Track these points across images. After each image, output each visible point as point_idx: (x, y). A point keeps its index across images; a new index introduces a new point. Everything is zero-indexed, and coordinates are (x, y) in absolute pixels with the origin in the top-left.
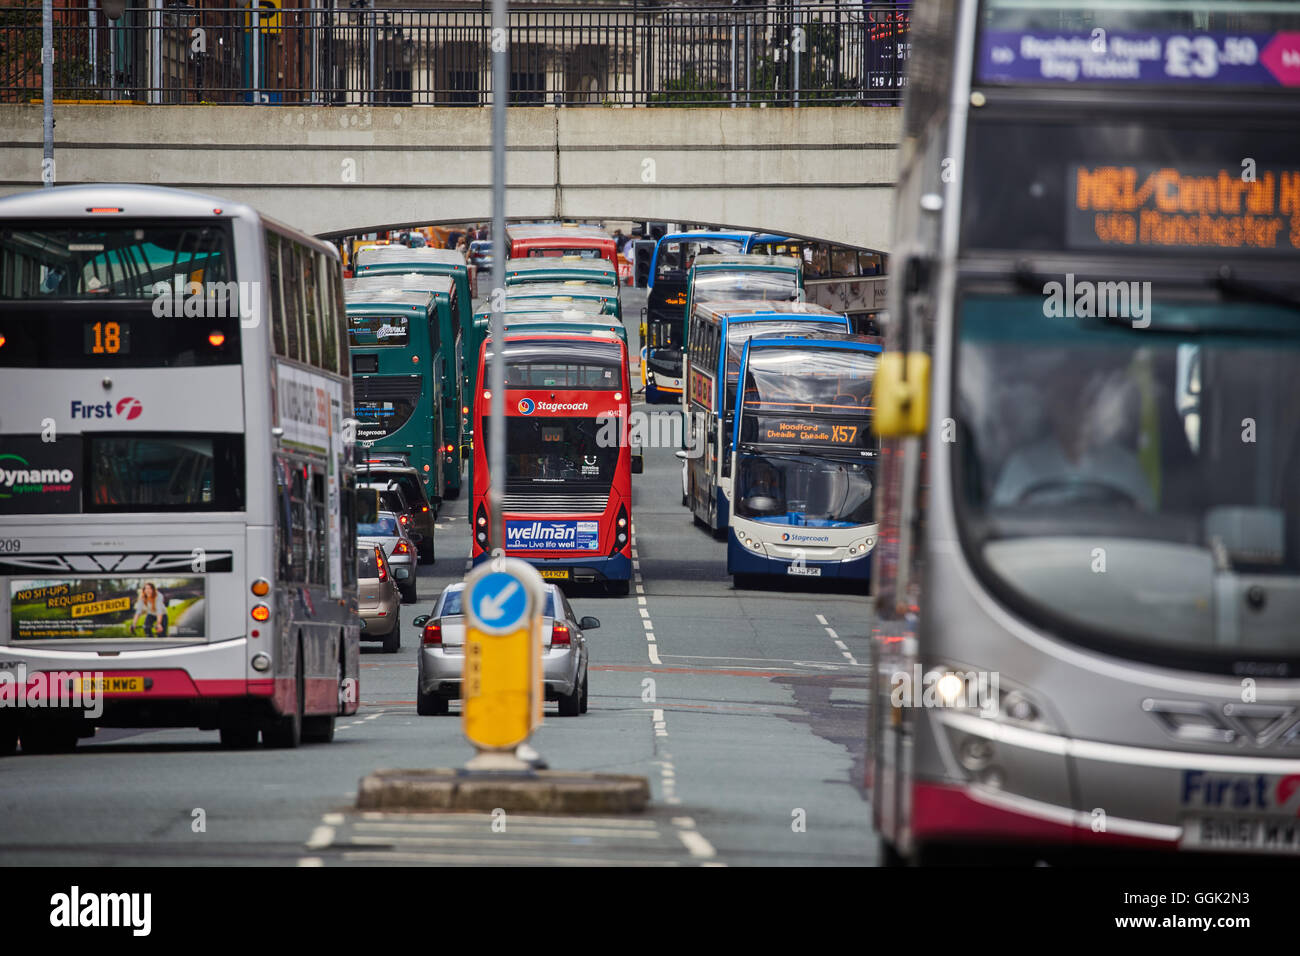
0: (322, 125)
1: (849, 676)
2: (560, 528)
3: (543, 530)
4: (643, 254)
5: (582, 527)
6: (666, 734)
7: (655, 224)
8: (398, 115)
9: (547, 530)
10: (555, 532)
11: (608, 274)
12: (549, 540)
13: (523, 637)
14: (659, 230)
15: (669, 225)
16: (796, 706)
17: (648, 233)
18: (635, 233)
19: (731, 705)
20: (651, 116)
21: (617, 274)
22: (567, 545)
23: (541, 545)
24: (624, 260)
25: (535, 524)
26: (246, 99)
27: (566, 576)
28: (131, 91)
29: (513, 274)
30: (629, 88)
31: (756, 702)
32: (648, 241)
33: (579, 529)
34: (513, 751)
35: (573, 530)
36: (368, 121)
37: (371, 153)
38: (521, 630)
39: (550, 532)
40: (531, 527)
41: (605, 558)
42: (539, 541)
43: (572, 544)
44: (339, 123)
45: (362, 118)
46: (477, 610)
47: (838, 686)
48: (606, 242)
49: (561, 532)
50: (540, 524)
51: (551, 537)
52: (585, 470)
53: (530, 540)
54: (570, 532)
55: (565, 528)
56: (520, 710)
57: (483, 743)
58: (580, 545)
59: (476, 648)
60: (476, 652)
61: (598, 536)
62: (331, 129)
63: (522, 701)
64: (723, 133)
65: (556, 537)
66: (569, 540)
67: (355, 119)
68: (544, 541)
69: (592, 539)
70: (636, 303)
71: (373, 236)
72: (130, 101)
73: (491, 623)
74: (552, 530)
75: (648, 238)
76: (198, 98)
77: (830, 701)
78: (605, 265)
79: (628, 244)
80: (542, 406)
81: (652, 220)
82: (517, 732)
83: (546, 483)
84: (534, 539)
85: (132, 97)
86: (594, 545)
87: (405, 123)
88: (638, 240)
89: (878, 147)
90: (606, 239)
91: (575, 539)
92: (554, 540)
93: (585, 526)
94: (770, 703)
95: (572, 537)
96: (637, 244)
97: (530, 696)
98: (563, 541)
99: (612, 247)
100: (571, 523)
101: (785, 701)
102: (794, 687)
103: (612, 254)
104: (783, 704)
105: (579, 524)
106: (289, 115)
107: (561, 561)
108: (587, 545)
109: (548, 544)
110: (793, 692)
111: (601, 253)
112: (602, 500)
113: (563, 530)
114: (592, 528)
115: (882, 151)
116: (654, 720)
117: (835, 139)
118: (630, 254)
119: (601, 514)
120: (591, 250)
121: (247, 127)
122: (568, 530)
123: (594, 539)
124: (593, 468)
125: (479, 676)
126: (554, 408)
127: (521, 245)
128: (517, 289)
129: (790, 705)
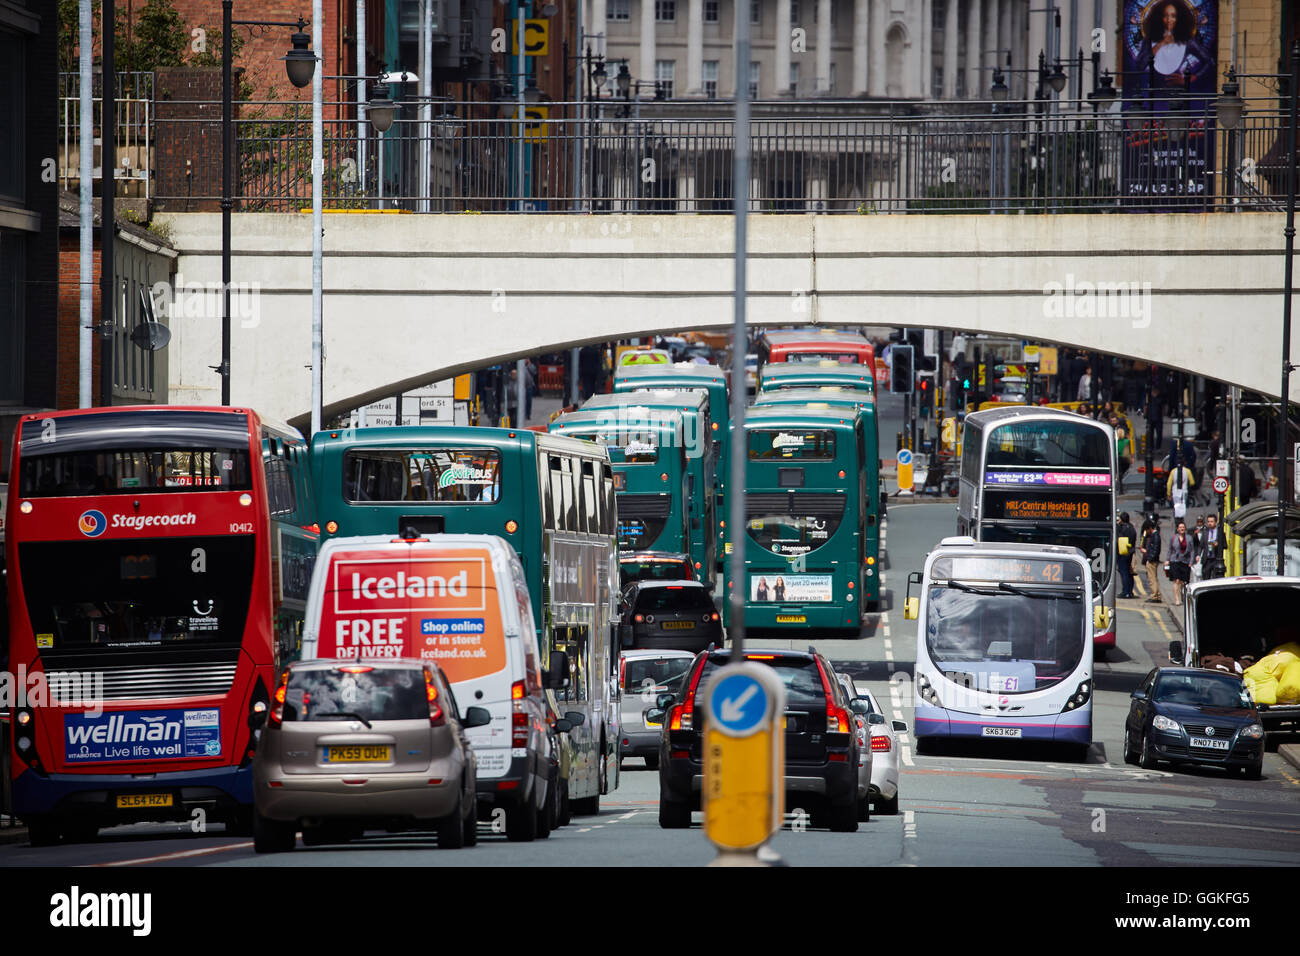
0: (583, 233)
1: (1102, 780)
2: (156, 722)
3: (127, 727)
4: (900, 359)
5: (193, 720)
6: (915, 836)
7: (912, 330)
8: (658, 223)
9: (135, 727)
10: (148, 729)
11: (864, 378)
12: (138, 742)
13: (763, 738)
14: (916, 335)
15: (926, 331)
16: (1049, 808)
17: (905, 338)
18: (893, 339)
19: (981, 807)
20: (907, 223)
21: (874, 379)
22: (169, 750)
23: (125, 752)
24: (883, 365)
25: (113, 718)
26: (511, 207)
27: (169, 802)
28: (399, 201)
29: (770, 378)
30: (885, 196)
31: (1008, 805)
32: (904, 346)
33: (188, 723)
34: (754, 852)
35: (177, 726)
36: (628, 228)
37: (631, 260)
38: (761, 731)
39: (139, 730)
40: (107, 724)
41: (234, 769)
42: (120, 745)
43: (177, 749)
44: (599, 231)
45: (622, 226)
46: (718, 712)
47: (1091, 789)
48: (863, 347)
49: (159, 730)
50: (121, 718)
51: (142, 739)
52: (194, 623)
53: (105, 744)
54: (173, 729)
55: (164, 723)
56: (760, 812)
57: (724, 845)
58: (189, 748)
59: (717, 750)
60: (717, 755)
61: (221, 733)
62: (593, 237)
63: (764, 803)
64: (977, 240)
65: (150, 738)
66: (171, 742)
67: (615, 226)
68: (129, 745)
69: (210, 738)
70: (893, 407)
71: (635, 341)
72: (398, 211)
73: (731, 725)
74: (143, 727)
75: (905, 343)
76: (463, 207)
77: (1083, 804)
78: (862, 370)
79: (887, 349)
80: (120, 521)
81: (908, 326)
82: (758, 834)
83: (131, 649)
84: (113, 743)
85: (399, 207)
86: (213, 748)
87: (664, 231)
88: (896, 345)
89: (1131, 253)
90: (863, 344)
91: (181, 740)
92: (147, 744)
93: (199, 717)
94: (1023, 806)
95: (176, 737)
96: (894, 349)
97: (770, 798)
98: (162, 743)
99: (870, 351)
100: (174, 713)
101: (1037, 804)
102: (1046, 791)
103: (871, 360)
104: (1035, 807)
105: (187, 714)
106: (551, 223)
107: (161, 776)
108: (201, 749)
109: (137, 751)
110: (1045, 795)
111: (858, 358)
112: (224, 674)
113: (161, 726)
114: (210, 719)
115: (1136, 257)
116: (905, 821)
117: (1089, 245)
118: (889, 359)
119: (223, 696)
120: (849, 355)
121: (510, 235)
122: (170, 725)
123: (213, 737)
124: (208, 619)
125: (720, 777)
126: (140, 523)
127: (779, 350)
128: (774, 395)
129: (1042, 808)
